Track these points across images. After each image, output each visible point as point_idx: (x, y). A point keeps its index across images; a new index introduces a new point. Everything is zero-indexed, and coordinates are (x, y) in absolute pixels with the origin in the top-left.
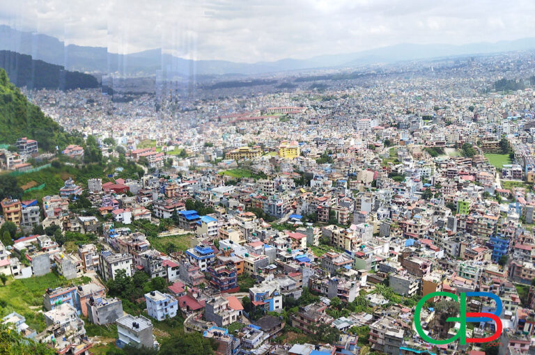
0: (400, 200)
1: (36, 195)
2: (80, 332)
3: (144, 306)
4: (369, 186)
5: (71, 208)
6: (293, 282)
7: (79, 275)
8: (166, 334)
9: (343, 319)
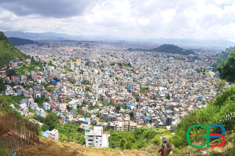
0: (105, 78)
1: (19, 75)
2: (27, 111)
3: (43, 106)
4: (97, 74)
5: (27, 79)
6: (79, 101)
7: (28, 96)
8: (47, 114)
9: (92, 110)
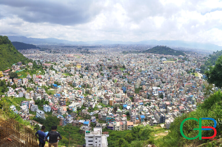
0: (103, 81)
1: (21, 78)
2: (28, 112)
3: (43, 108)
4: (96, 77)
5: (29, 82)
6: (79, 104)
7: (29, 98)
8: (47, 116)
9: (92, 112)
